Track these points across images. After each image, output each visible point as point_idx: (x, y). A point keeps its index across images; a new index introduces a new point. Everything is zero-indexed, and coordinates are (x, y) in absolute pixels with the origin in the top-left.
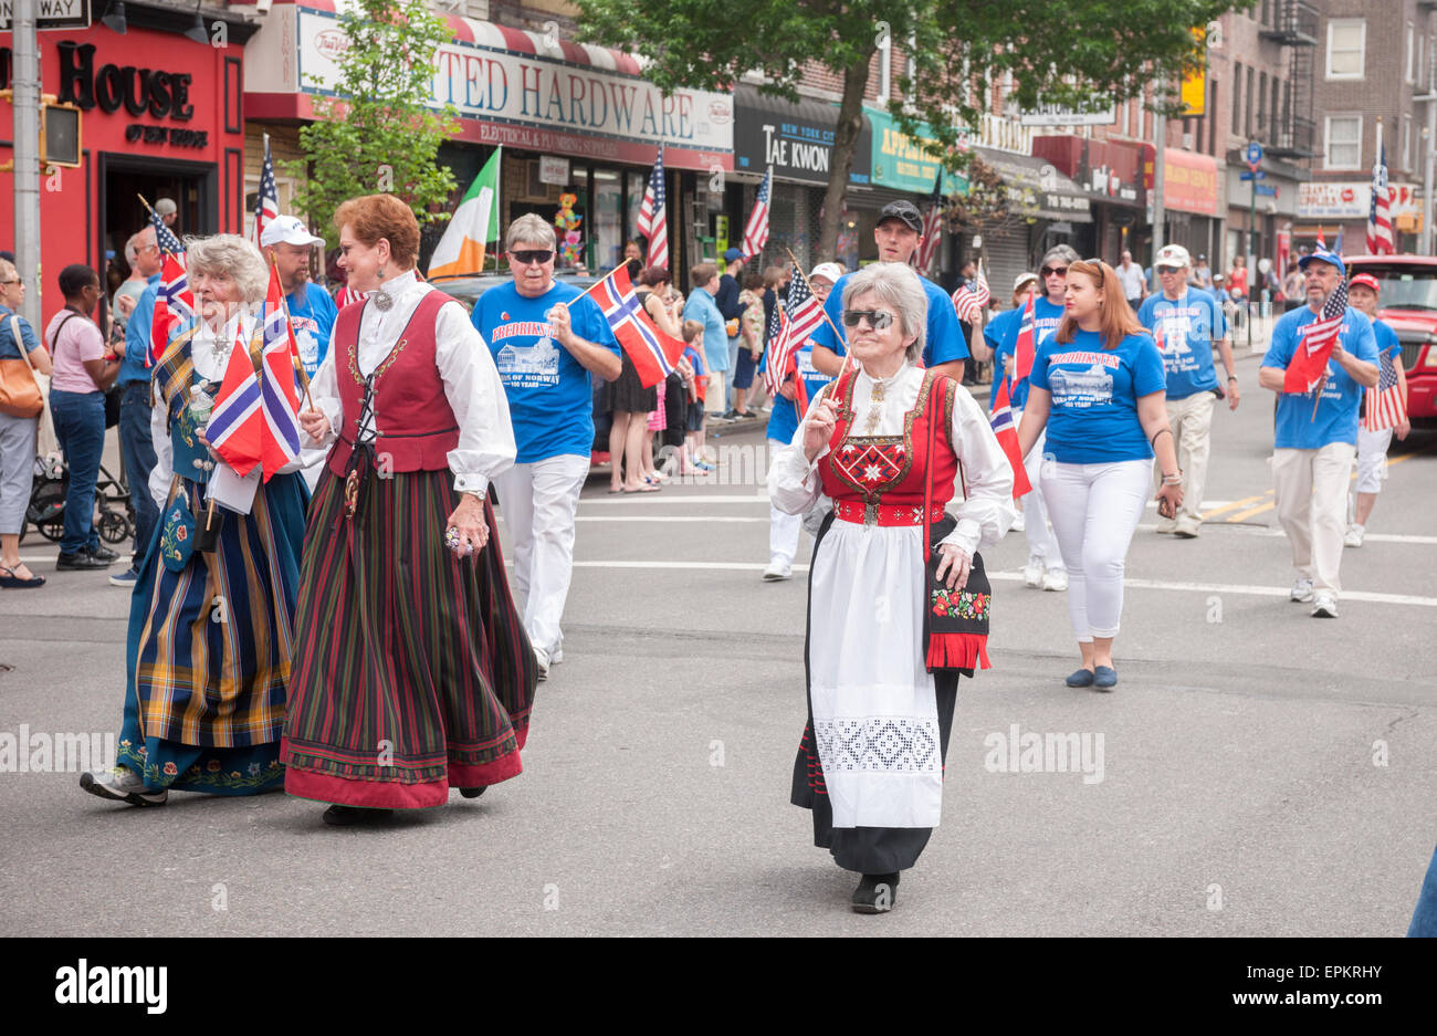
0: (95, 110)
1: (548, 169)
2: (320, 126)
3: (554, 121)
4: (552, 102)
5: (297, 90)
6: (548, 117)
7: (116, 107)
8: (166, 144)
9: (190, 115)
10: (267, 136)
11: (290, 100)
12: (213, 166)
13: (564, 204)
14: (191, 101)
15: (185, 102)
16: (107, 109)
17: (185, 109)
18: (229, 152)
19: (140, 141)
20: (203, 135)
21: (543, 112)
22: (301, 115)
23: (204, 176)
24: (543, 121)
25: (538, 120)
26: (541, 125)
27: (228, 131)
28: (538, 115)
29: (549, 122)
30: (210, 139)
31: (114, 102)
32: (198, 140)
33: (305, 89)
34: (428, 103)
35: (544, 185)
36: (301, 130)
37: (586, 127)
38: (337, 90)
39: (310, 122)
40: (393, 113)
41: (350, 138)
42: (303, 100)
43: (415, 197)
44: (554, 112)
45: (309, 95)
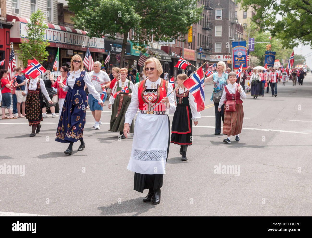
1: (69, 52)
3: (70, 43)
5: (20, 37)
6: (69, 42)
11: (19, 39)
12: (4, 51)
18: (7, 49)
21: (68, 42)
22: (21, 42)
24: (68, 43)
25: (67, 43)
26: (68, 44)
27: (7, 45)
28: (67, 42)
29: (69, 43)
30: (3, 46)
32: (1, 46)
34: (44, 39)
35: (69, 55)
36: (20, 44)
37: (76, 44)
38: (26, 37)
39: (22, 43)
40: (37, 41)
41: (29, 46)
42: (21, 40)
43: (41, 57)
44: (70, 41)
45: (22, 38)
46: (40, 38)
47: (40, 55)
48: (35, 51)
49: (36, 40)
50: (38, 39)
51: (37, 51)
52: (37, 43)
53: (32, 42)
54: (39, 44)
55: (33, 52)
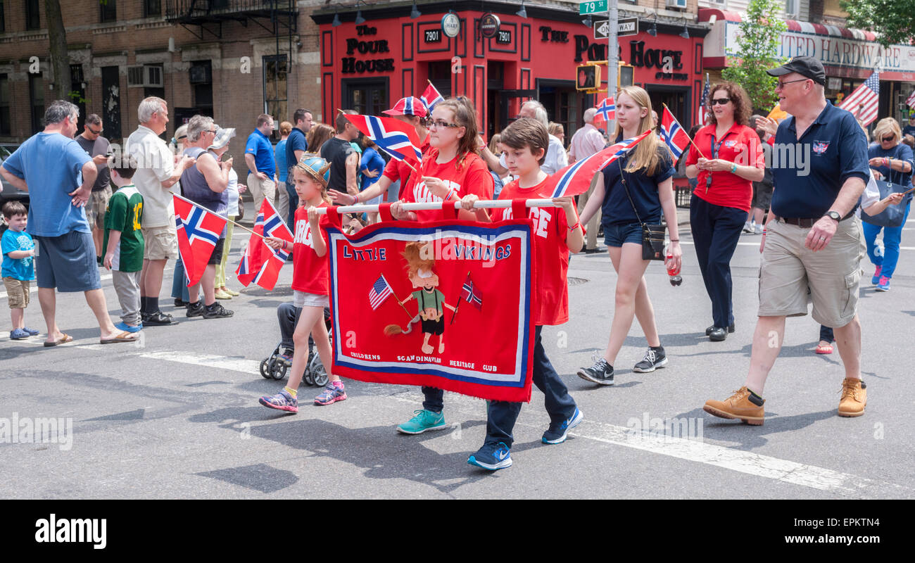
0: (644, 68)
1: (832, 83)
2: (730, 69)
3: (836, 63)
4: (835, 55)
5: (725, 55)
6: (833, 61)
7: (652, 66)
8: (671, 80)
9: (681, 68)
10: (708, 74)
11: (722, 59)
12: (690, 87)
13: (838, 98)
14: (681, 62)
15: (679, 62)
16: (649, 66)
17: (679, 65)
18: (696, 81)
19: (661, 79)
20: (686, 75)
21: (831, 59)
22: (726, 66)
23: (686, 92)
24: (831, 63)
25: (828, 62)
26: (830, 65)
27: (696, 73)
28: (828, 60)
29: (834, 63)
30: (689, 76)
31: (651, 64)
32: (684, 77)
33: (728, 55)
34: (776, 57)
35: (831, 90)
36: (723, 71)
37: (850, 64)
38: (738, 54)
39: (727, 68)
40: (761, 62)
41: (742, 73)
42: (726, 59)
43: (768, 96)
44: (836, 59)
45: (729, 57)
46: (767, 54)
47: (766, 92)
48: (757, 84)
49: (760, 59)
50: (764, 56)
51: (760, 83)
52: (761, 65)
53: (750, 64)
54: (766, 67)
55: (750, 86)
